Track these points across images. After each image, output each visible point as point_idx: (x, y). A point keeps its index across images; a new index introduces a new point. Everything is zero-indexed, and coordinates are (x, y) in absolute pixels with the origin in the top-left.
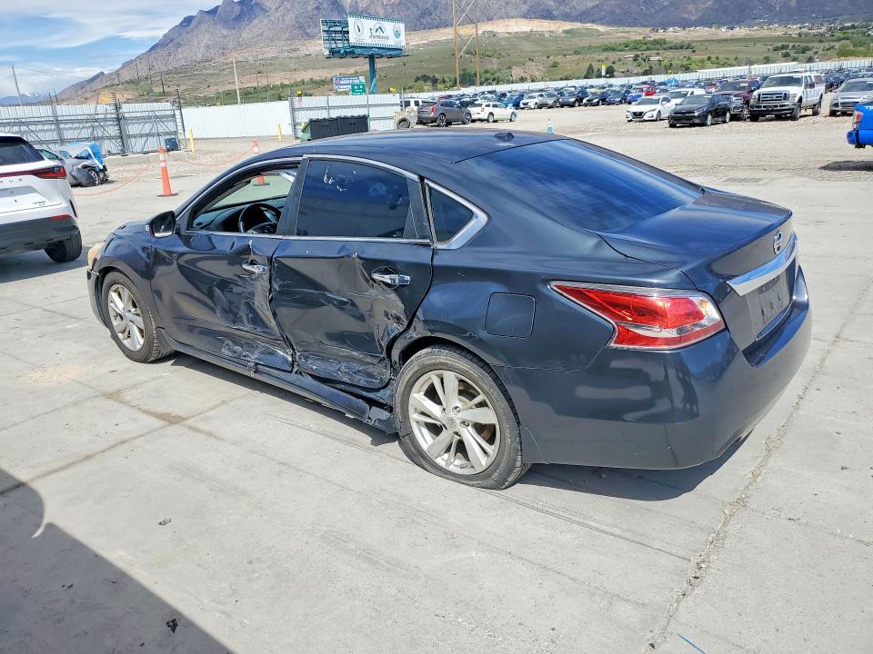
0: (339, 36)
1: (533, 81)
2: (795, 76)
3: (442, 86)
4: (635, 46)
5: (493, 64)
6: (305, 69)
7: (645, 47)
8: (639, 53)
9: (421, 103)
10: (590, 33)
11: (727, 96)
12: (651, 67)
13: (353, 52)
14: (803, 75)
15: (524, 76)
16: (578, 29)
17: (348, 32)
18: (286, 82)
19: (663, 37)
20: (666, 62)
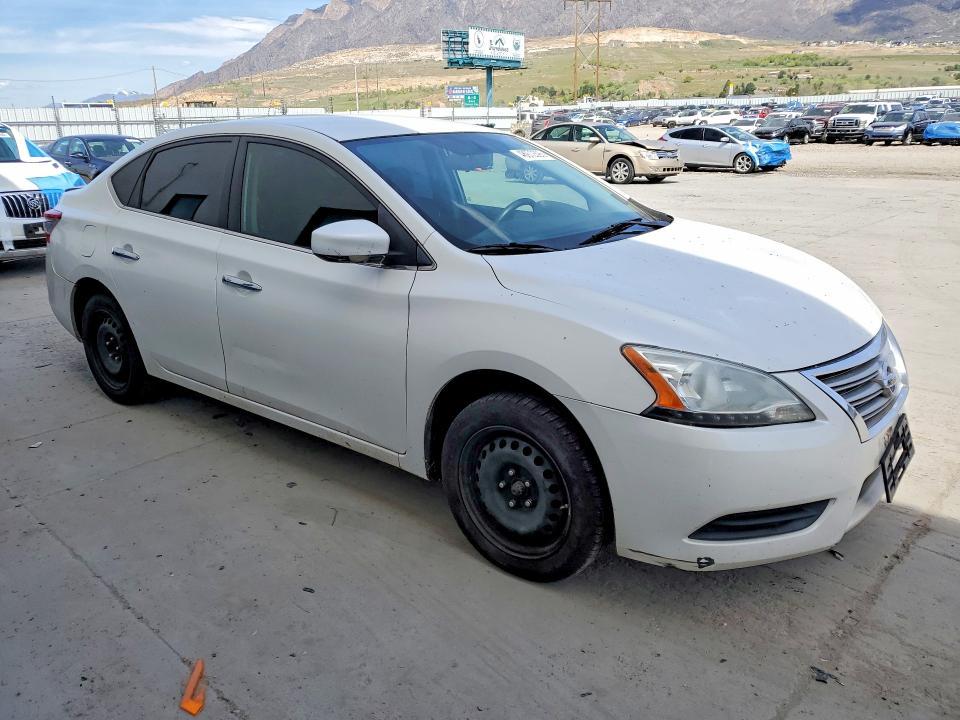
0: (459, 47)
1: (662, 98)
2: (870, 104)
3: (561, 99)
4: (782, 61)
5: (619, 77)
6: (414, 75)
7: (793, 63)
8: (786, 69)
9: (536, 117)
10: (731, 44)
11: (809, 121)
12: (798, 86)
13: (471, 64)
14: (877, 104)
15: (652, 91)
16: (718, 40)
17: (467, 43)
18: (393, 89)
19: (816, 52)
20: (816, 80)
